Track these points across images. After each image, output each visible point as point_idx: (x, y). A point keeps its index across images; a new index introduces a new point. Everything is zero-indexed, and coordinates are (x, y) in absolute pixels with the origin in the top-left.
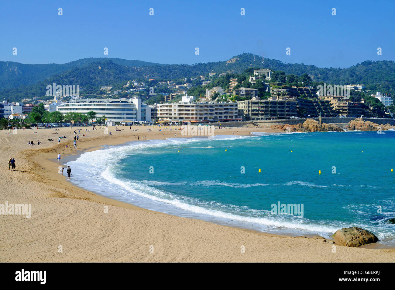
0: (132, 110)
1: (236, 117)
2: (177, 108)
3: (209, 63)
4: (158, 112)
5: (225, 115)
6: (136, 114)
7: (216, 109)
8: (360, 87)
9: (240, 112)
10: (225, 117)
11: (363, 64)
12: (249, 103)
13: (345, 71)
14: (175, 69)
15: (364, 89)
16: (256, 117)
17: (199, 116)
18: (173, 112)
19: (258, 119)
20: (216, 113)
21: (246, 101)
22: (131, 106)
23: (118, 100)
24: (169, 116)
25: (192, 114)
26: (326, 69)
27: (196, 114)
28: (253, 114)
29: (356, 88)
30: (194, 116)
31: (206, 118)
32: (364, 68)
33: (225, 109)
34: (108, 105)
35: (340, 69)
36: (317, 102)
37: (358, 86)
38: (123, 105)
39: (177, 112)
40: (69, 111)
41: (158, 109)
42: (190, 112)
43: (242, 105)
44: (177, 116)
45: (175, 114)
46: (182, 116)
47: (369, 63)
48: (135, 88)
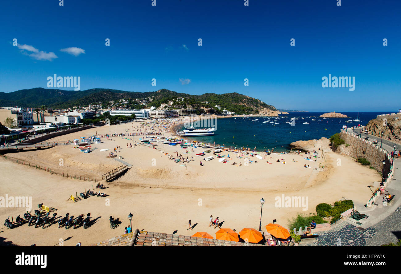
0: (142, 114)
9: (178, 113)
10: (174, 115)
11: (205, 94)
12: (181, 110)
13: (200, 96)
14: (136, 94)
15: (208, 103)
16: (184, 115)
17: (165, 115)
18: (156, 114)
19: (184, 116)
22: (141, 112)
26: (193, 95)
28: (183, 114)
29: (206, 103)
31: (168, 116)
33: (174, 112)
34: (133, 112)
35: (198, 96)
36: (200, 109)
40: (115, 114)
41: (150, 113)
42: (163, 114)
43: (178, 111)
44: (158, 115)
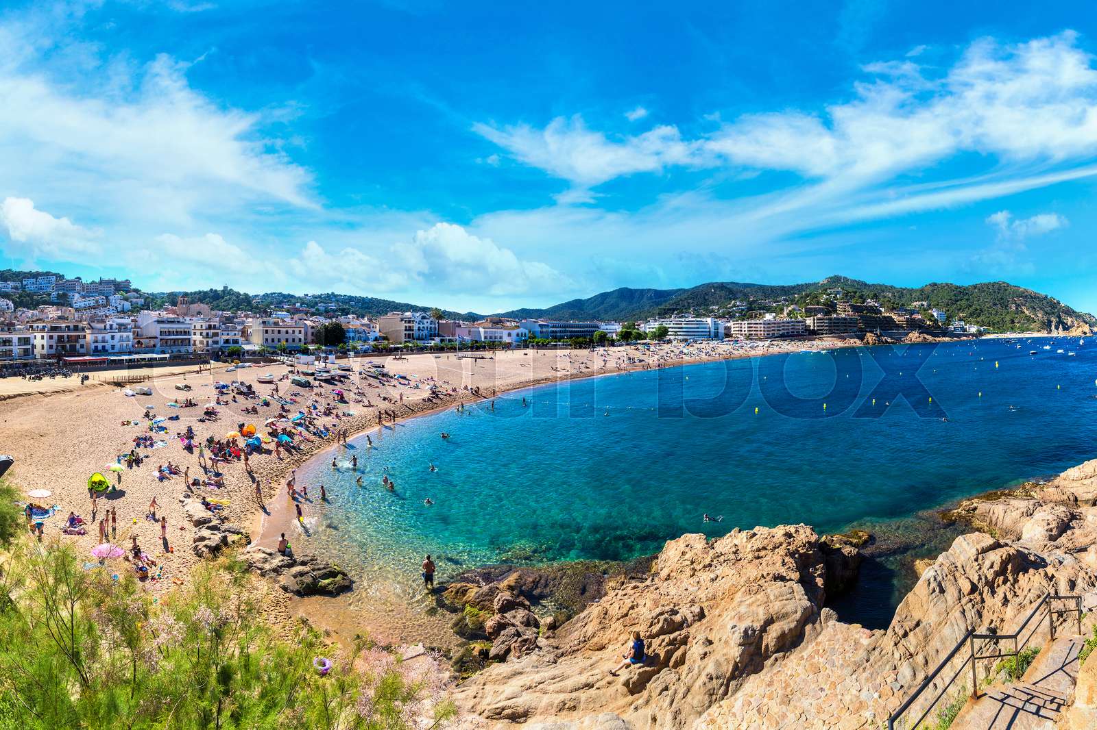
0: (705, 328)
1: (802, 332)
2: (746, 326)
3: (806, 284)
4: (732, 329)
5: (792, 330)
6: (709, 332)
7: (783, 326)
8: (925, 304)
9: (807, 328)
10: (792, 332)
11: (930, 285)
12: (814, 320)
15: (928, 305)
16: (821, 332)
17: (766, 333)
18: (742, 329)
19: (823, 334)
20: (783, 329)
21: (812, 318)
22: (705, 324)
23: (694, 319)
24: (739, 332)
25: (761, 331)
27: (764, 331)
28: (818, 330)
29: (922, 305)
30: (762, 333)
31: (773, 334)
32: (932, 288)
33: (792, 325)
34: (685, 324)
36: (879, 318)
37: (923, 303)
38: (697, 324)
39: (746, 329)
41: (732, 326)
42: (759, 329)
43: (809, 321)
44: (747, 333)
45: (745, 331)
46: (751, 333)
47: (935, 284)
48: (738, 306)
